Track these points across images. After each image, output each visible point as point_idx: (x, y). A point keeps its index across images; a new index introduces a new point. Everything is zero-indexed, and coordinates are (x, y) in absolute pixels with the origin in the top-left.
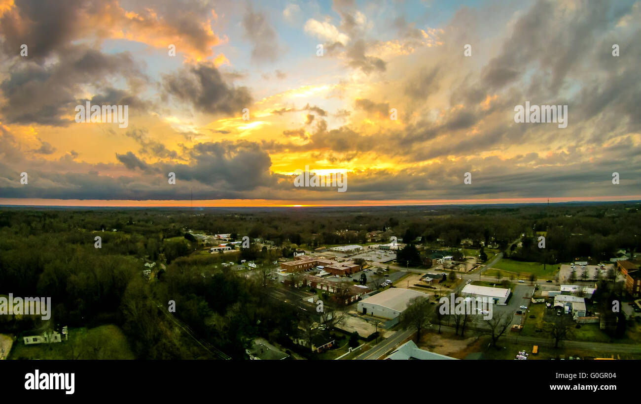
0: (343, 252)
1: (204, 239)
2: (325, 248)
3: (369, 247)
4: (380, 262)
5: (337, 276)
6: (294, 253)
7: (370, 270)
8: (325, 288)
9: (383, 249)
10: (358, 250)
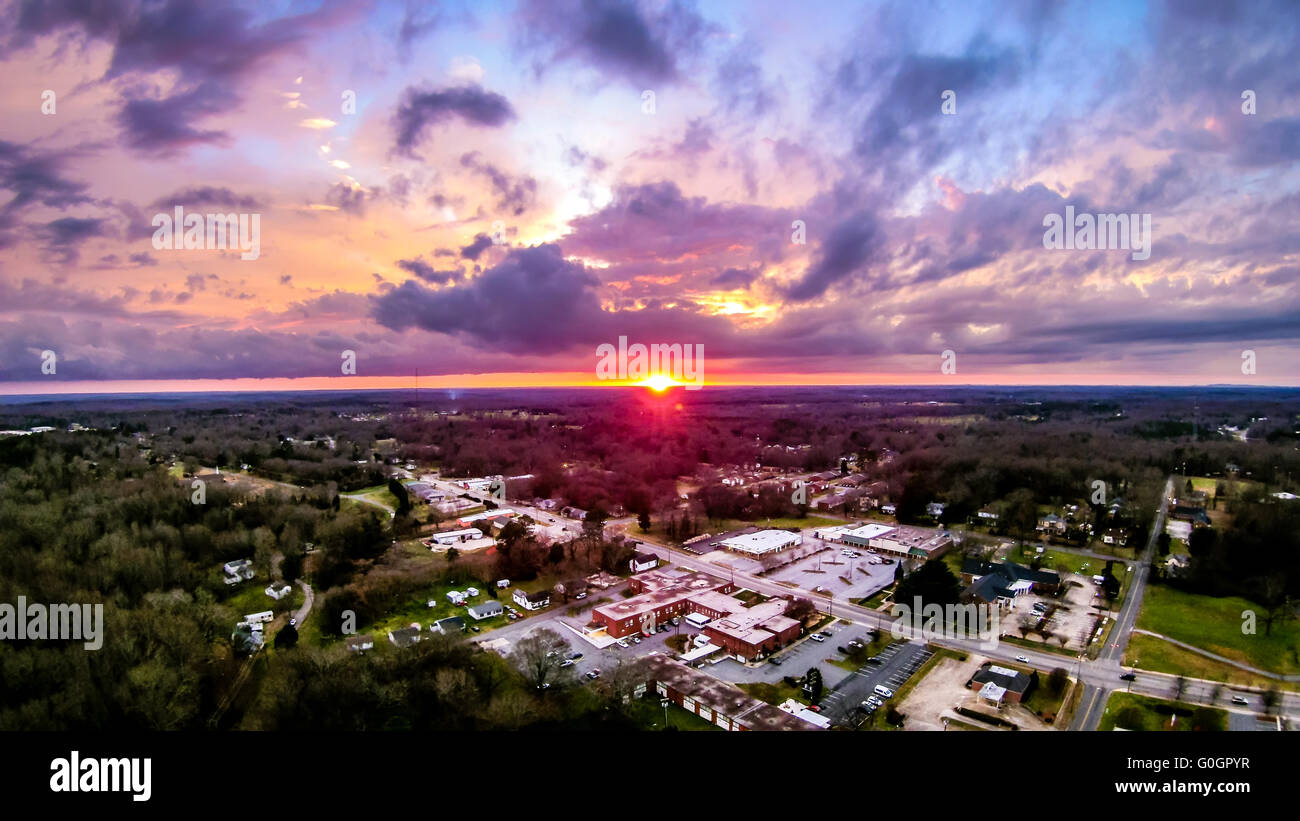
0: (753, 555)
1: (428, 497)
2: (709, 536)
3: (817, 536)
4: (852, 601)
5: (741, 659)
6: (631, 562)
7: (825, 634)
8: (706, 714)
9: (851, 544)
10: (789, 546)
